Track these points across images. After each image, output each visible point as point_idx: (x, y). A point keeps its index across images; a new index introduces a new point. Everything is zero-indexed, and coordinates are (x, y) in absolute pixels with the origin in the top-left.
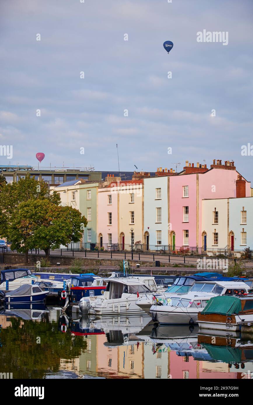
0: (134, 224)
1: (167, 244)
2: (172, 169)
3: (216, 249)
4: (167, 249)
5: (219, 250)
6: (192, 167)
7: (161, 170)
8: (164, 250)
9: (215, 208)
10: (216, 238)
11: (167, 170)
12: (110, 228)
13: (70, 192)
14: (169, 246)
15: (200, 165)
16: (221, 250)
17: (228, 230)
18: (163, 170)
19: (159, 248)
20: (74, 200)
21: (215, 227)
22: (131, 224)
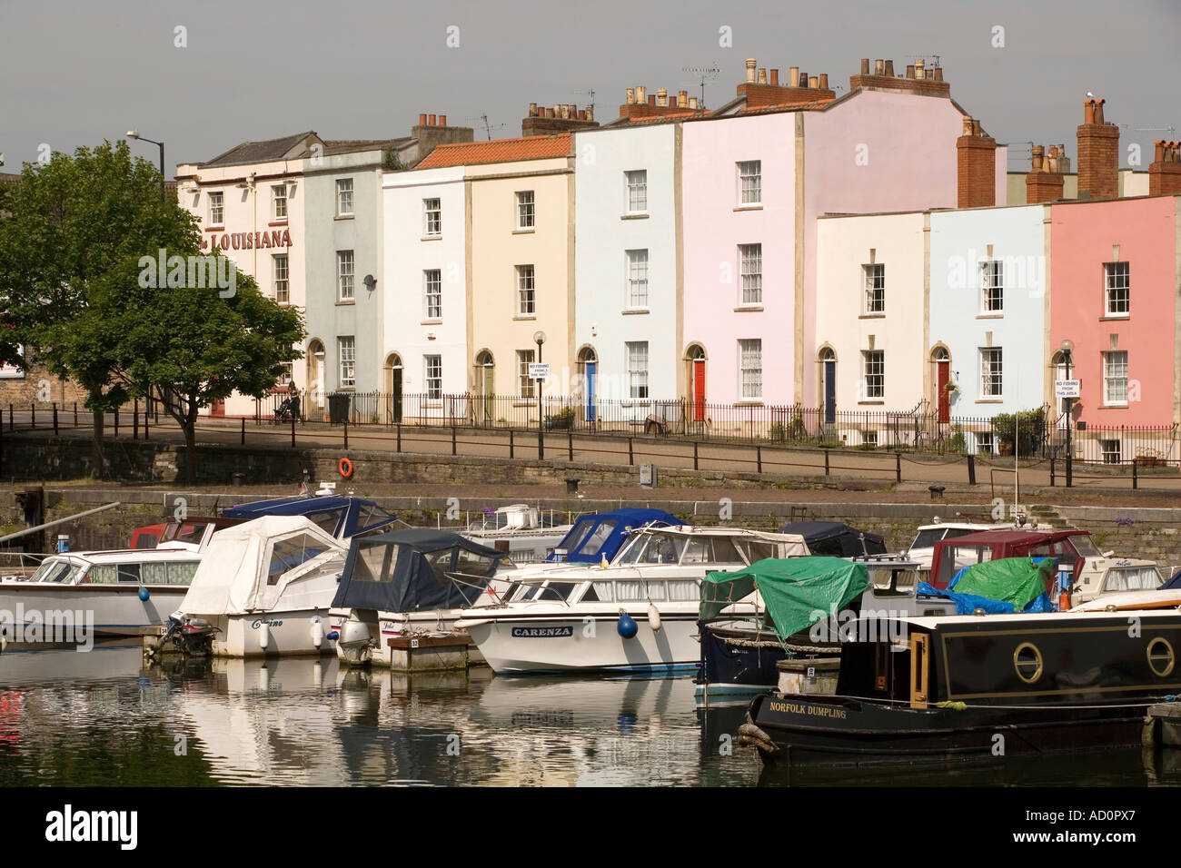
0: (534, 319)
1: (672, 396)
2: (685, 93)
3: (877, 416)
4: (673, 415)
5: (892, 421)
6: (769, 83)
7: (641, 98)
8: (664, 418)
9: (873, 251)
10: (876, 371)
11: (668, 99)
12: (433, 330)
13: (265, 187)
14: (681, 404)
15: (802, 74)
16: (901, 421)
17: (926, 339)
18: (652, 98)
19: (642, 415)
20: (282, 219)
21: (873, 326)
22: (520, 315)
